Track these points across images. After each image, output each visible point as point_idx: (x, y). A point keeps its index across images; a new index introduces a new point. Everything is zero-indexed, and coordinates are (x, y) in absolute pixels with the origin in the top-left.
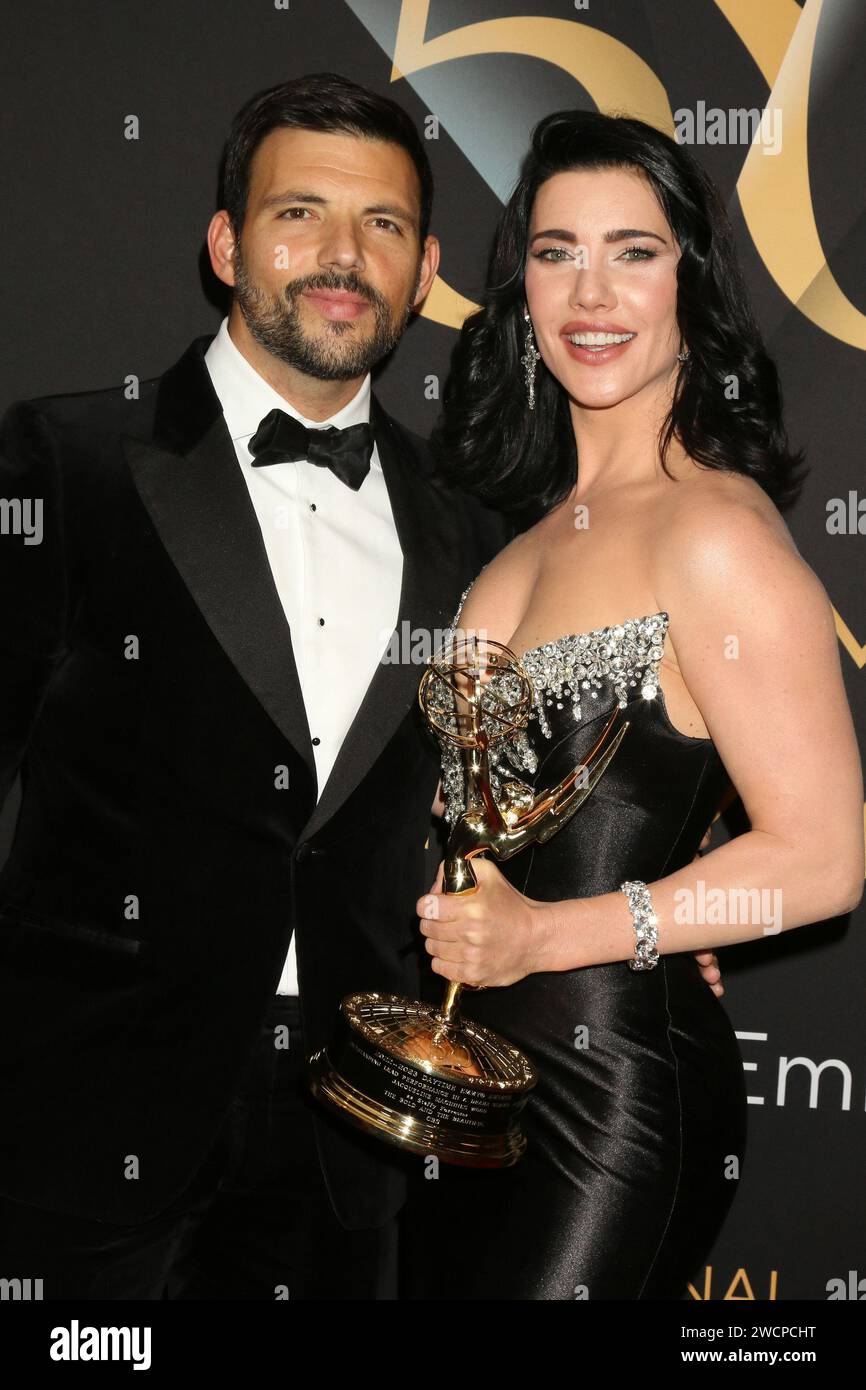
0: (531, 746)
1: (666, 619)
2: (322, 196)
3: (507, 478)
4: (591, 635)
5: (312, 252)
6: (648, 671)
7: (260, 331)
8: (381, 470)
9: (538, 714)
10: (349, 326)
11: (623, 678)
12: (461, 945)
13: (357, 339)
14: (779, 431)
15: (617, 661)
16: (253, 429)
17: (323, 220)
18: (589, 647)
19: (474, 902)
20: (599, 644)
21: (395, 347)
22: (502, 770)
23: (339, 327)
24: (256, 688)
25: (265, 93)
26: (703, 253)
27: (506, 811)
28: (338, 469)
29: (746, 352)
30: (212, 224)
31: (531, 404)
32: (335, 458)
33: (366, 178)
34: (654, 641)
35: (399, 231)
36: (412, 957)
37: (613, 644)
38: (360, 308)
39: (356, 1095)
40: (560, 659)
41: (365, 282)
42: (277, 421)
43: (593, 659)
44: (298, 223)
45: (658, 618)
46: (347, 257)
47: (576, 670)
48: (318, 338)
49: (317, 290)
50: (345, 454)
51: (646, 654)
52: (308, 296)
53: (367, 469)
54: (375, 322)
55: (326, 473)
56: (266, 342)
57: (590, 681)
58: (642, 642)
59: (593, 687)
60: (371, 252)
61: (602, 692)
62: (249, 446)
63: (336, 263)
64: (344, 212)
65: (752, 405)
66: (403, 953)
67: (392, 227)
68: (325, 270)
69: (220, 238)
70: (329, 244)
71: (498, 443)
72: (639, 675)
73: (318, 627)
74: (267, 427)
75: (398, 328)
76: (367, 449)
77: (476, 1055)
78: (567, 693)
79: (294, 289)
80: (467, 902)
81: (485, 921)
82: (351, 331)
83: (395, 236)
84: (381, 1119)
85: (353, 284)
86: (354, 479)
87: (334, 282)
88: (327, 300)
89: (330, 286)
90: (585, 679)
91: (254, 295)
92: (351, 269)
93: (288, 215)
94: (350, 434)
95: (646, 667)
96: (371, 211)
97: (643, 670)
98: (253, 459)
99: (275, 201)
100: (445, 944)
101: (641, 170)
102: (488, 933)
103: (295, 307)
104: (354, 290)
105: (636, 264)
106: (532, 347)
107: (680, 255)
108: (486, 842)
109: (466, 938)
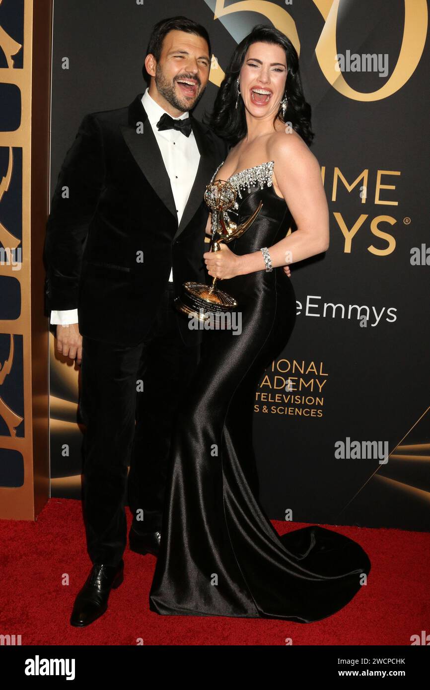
0: (237, 202)
1: (274, 163)
2: (187, 52)
4: (253, 169)
11: (262, 180)
12: (215, 266)
15: (260, 175)
16: (157, 121)
18: (252, 173)
19: (219, 254)
20: (255, 171)
24: (161, 197)
27: (229, 230)
28: (183, 132)
30: (146, 58)
31: (236, 107)
32: (181, 128)
35: (206, 64)
36: (203, 271)
37: (259, 171)
40: (244, 177)
42: (165, 117)
43: (253, 176)
45: (272, 163)
47: (249, 179)
50: (184, 126)
51: (268, 173)
53: (191, 130)
55: (179, 132)
57: (253, 182)
58: (267, 170)
59: (254, 184)
61: (256, 185)
62: (157, 126)
66: (200, 270)
69: (149, 61)
72: (266, 180)
73: (176, 178)
74: (163, 119)
77: (219, 297)
78: (246, 185)
80: (217, 254)
81: (222, 259)
86: (187, 135)
90: (251, 181)
94: (185, 121)
95: (269, 177)
97: (267, 178)
98: (157, 129)
100: (211, 266)
102: (222, 263)
105: (277, 73)
108: (222, 238)
109: (216, 264)
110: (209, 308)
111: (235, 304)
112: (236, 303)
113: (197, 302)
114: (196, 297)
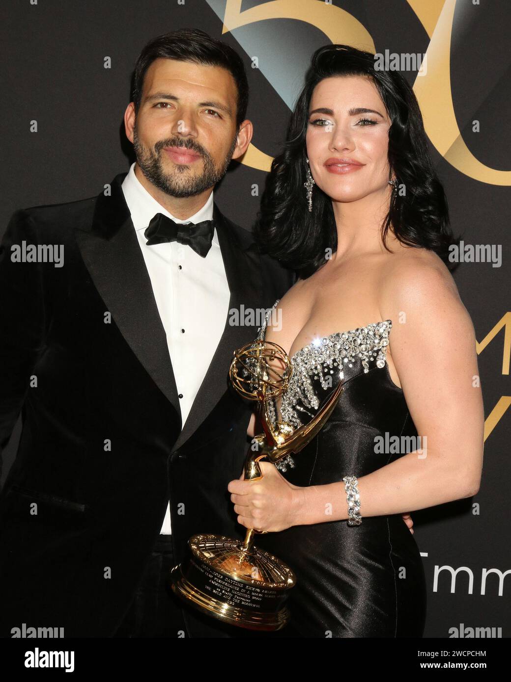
0: (315, 395)
1: (390, 324)
2: (176, 96)
3: (294, 251)
4: (349, 332)
5: (169, 126)
6: (380, 352)
7: (145, 169)
8: (219, 246)
9: (319, 377)
10: (187, 167)
11: (367, 356)
12: (250, 508)
13: (192, 175)
14: (446, 223)
15: (363, 347)
16: (147, 224)
17: (176, 108)
18: (348, 339)
19: (257, 484)
20: (353, 338)
22: (298, 407)
23: (182, 168)
24: (148, 367)
26: (404, 122)
27: (278, 436)
28: (195, 246)
29: (427, 178)
30: (127, 110)
31: (310, 209)
32: (192, 240)
33: (201, 87)
34: (384, 335)
35: (220, 117)
37: (361, 337)
38: (194, 158)
39: (196, 592)
40: (331, 346)
41: (198, 144)
42: (160, 219)
43: (350, 346)
44: (165, 110)
45: (386, 323)
46: (185, 129)
47: (340, 352)
48: (170, 174)
49: (171, 147)
50: (199, 237)
51: (379, 343)
52: (166, 150)
53: (210, 246)
54: (203, 166)
55: (187, 248)
57: (348, 358)
58: (377, 336)
59: (350, 361)
60: (203, 127)
61: (354, 364)
62: (145, 234)
63: (179, 133)
64: (188, 104)
65: (430, 208)
67: (216, 114)
68: (173, 136)
69: (131, 116)
71: (289, 232)
72: (375, 355)
73: (182, 333)
74: (155, 223)
75: (221, 170)
76: (210, 234)
78: (335, 364)
79: (159, 146)
80: (254, 484)
81: (263, 495)
82: (189, 171)
83: (218, 119)
84: (211, 605)
85: (190, 145)
86: (203, 251)
87: (179, 143)
88: (176, 153)
89: (177, 146)
90: (346, 357)
91: (141, 149)
92: (189, 137)
93: (159, 106)
94: (201, 226)
95: (379, 350)
96: (203, 104)
97: (377, 352)
98: (147, 241)
99: (152, 97)
100: (243, 508)
101: (371, 77)
102: (264, 502)
103: (160, 156)
104: (191, 147)
105: (365, 127)
106: (310, 177)
107: (391, 124)
108: (266, 452)
109: (253, 504)
110: (237, 591)
111: (290, 581)
112: (293, 578)
113: (213, 579)
114: (213, 570)
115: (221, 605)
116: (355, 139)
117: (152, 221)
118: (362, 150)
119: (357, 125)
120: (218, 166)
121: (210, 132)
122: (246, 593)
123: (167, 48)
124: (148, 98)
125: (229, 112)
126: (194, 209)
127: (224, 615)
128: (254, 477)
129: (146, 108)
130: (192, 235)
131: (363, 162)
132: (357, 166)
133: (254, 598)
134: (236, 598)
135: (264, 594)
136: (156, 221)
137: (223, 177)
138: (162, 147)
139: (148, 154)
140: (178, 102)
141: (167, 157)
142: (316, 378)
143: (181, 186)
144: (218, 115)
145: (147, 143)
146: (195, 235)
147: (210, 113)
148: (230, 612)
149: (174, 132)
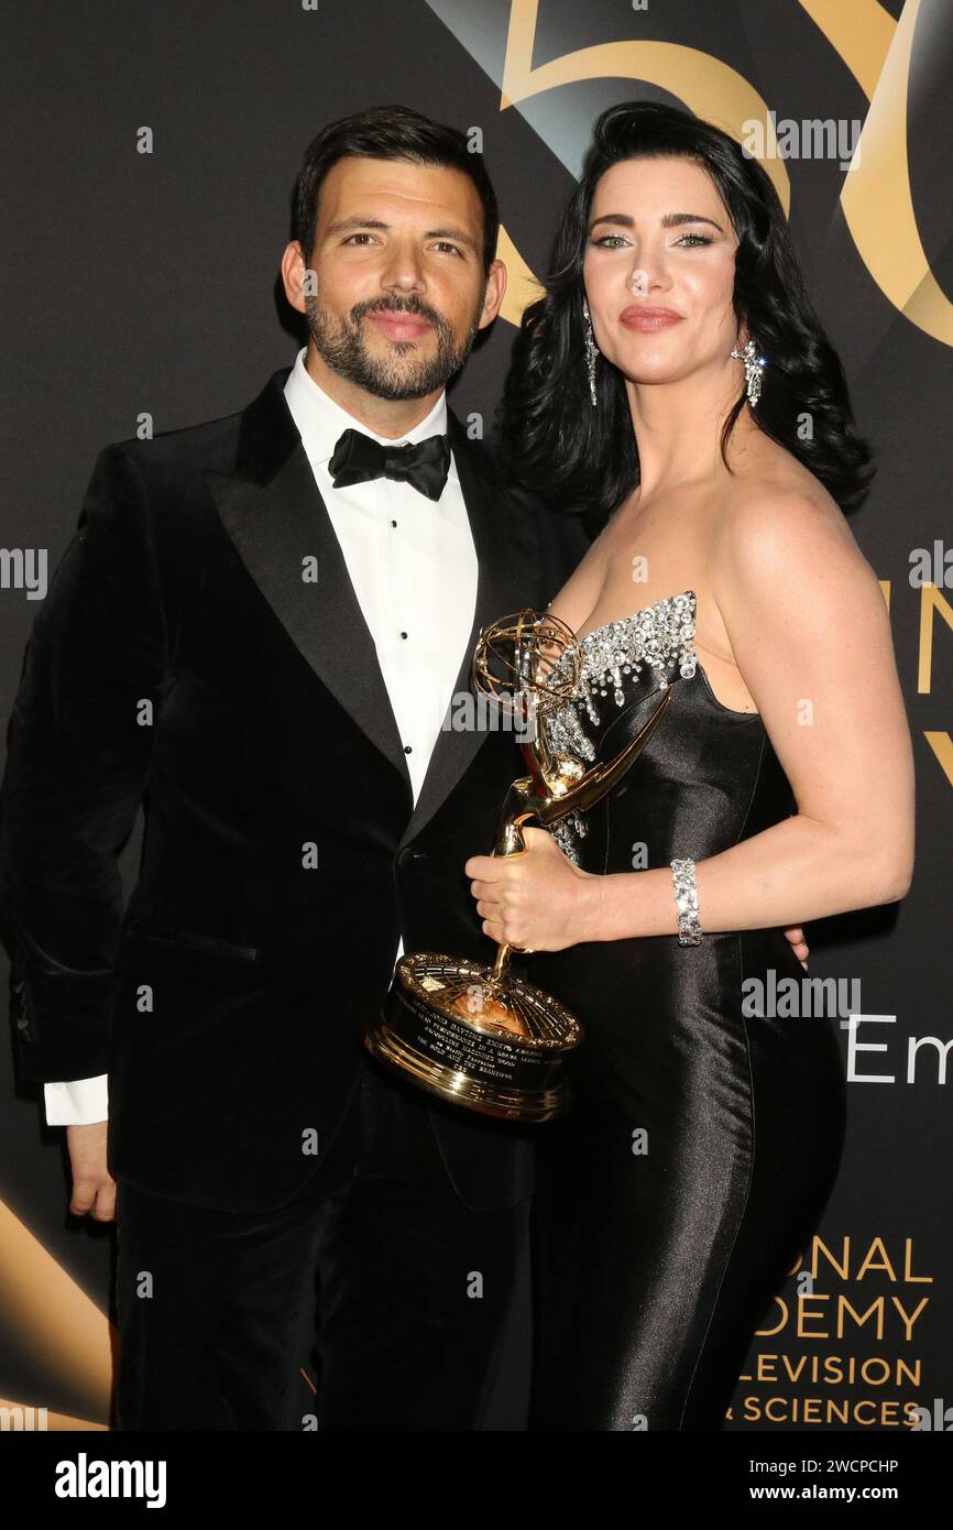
1: (692, 597)
2: (383, 221)
5: (375, 276)
6: (683, 650)
7: (329, 355)
8: (459, 482)
9: (586, 703)
10: (411, 346)
11: (660, 659)
12: (502, 906)
13: (420, 359)
15: (652, 643)
17: (385, 244)
18: (626, 633)
19: (516, 864)
20: (635, 629)
21: (462, 368)
23: (402, 347)
25: (333, 125)
28: (418, 482)
30: (286, 253)
31: (593, 400)
32: (412, 472)
33: (427, 203)
34: (684, 620)
35: (460, 254)
38: (421, 329)
41: (427, 305)
42: (352, 440)
43: (631, 644)
44: (363, 248)
45: (685, 599)
46: (407, 279)
47: (616, 656)
48: (382, 359)
49: (380, 312)
50: (422, 467)
51: (678, 634)
52: (373, 318)
53: (445, 479)
54: (437, 342)
55: (405, 487)
56: (336, 366)
57: (630, 666)
58: (673, 623)
59: (633, 672)
60: (433, 275)
61: (642, 676)
62: (329, 468)
63: (397, 286)
64: (406, 236)
67: (454, 250)
68: (385, 292)
69: (293, 265)
70: (391, 268)
72: (676, 655)
73: (401, 640)
74: (343, 448)
75: (463, 349)
76: (443, 459)
77: (523, 1014)
78: (610, 679)
79: (359, 312)
81: (527, 884)
82: (414, 352)
83: (457, 260)
84: (432, 1074)
85: (414, 307)
86: (433, 490)
87: (396, 304)
88: (391, 321)
89: (392, 309)
90: (625, 664)
91: (322, 320)
92: (412, 292)
93: (353, 241)
94: (425, 447)
95: (680, 647)
96: (432, 235)
97: (678, 650)
98: (333, 480)
99: (339, 227)
100: (491, 905)
101: (700, 159)
102: (529, 895)
103: (361, 329)
104: (416, 311)
105: (692, 249)
106: (592, 344)
107: (738, 244)
108: (532, 808)
109: (505, 900)
110: (472, 1048)
113: (431, 1025)
114: (431, 1009)
115: (451, 1075)
116: (670, 270)
117: (339, 445)
118: (686, 288)
119: (676, 245)
120: (460, 342)
121: (446, 282)
122: (487, 1052)
123: (360, 139)
124: (331, 231)
125: (474, 247)
126: (414, 419)
127: (458, 1092)
128: (513, 852)
129: (330, 247)
130: (410, 463)
131: (682, 315)
132: (674, 318)
133: (500, 1061)
134: (469, 1060)
135: (519, 1055)
136: (346, 444)
137: (466, 359)
138: (364, 314)
139: (338, 327)
140: (388, 234)
141: (375, 330)
142: (581, 705)
143: (403, 379)
144: (457, 250)
145: (336, 308)
146: (417, 463)
147: (446, 251)
148: (468, 1088)
149: (384, 285)
